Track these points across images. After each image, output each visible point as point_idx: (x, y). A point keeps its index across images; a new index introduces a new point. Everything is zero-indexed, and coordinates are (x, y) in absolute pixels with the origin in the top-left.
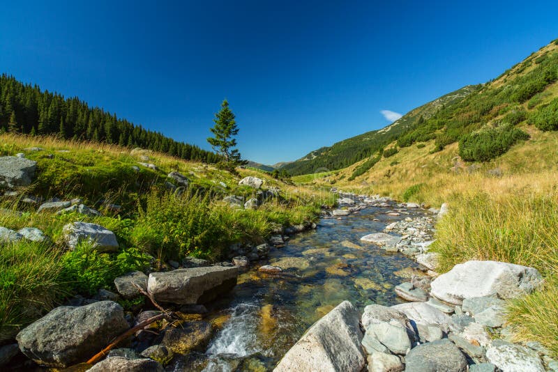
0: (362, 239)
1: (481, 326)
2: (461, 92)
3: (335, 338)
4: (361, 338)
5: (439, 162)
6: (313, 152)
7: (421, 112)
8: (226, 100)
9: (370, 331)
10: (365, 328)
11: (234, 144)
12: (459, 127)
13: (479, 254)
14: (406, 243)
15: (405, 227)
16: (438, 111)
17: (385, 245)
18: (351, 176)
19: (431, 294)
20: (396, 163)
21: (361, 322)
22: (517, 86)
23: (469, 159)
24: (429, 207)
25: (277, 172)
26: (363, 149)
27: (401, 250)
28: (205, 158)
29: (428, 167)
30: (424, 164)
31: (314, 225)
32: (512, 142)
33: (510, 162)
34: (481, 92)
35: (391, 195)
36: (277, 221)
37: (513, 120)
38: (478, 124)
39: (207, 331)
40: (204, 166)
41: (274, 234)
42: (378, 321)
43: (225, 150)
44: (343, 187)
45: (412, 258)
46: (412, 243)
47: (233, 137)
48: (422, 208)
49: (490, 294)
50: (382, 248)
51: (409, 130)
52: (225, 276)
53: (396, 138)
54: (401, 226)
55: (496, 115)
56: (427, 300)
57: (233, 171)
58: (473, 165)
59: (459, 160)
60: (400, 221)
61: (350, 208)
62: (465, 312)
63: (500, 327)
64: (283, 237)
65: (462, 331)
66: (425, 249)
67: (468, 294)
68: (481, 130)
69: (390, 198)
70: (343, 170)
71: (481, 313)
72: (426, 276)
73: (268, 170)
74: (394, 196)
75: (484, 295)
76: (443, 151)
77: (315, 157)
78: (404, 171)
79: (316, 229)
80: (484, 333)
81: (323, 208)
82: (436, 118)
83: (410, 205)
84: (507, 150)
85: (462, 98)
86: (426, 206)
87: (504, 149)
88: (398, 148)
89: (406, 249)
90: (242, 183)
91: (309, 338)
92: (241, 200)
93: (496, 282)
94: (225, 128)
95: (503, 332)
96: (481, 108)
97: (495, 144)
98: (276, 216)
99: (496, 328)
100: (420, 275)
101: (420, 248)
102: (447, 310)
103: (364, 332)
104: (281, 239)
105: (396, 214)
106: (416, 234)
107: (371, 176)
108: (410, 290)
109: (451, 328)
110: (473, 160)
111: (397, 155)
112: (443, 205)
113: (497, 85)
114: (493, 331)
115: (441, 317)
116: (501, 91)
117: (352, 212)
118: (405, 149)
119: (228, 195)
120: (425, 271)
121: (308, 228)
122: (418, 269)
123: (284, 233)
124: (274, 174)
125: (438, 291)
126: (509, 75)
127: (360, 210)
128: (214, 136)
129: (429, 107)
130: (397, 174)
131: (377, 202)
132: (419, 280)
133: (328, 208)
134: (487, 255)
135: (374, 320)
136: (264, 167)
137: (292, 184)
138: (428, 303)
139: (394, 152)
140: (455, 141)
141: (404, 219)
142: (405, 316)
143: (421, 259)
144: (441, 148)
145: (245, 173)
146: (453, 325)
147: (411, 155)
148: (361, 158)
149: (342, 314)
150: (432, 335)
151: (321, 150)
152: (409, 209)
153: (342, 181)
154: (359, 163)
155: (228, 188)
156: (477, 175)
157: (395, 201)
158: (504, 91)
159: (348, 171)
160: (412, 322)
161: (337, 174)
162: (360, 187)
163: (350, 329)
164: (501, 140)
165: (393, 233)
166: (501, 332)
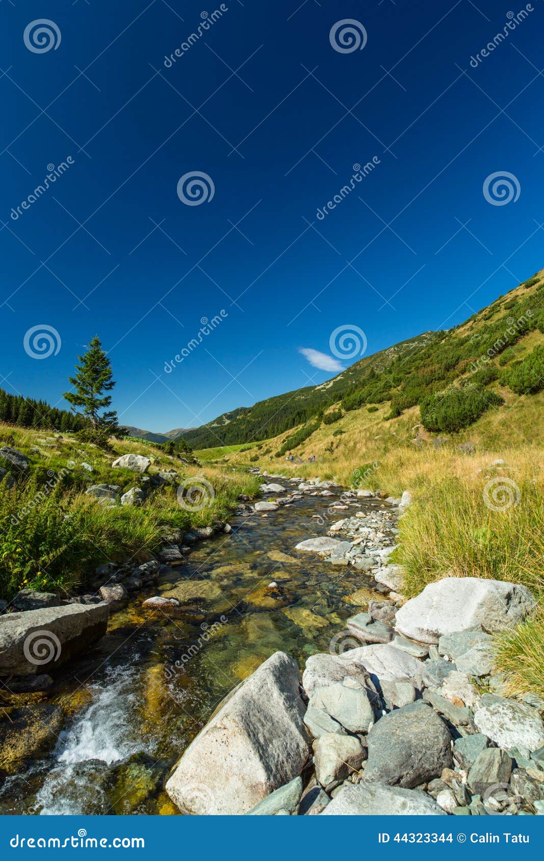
0: (299, 547)
1: (465, 676)
2: (420, 339)
3: (265, 717)
4: (303, 712)
5: (396, 431)
6: (225, 415)
7: (371, 363)
8: (97, 338)
9: (315, 700)
10: (309, 694)
11: (107, 402)
12: (419, 385)
13: (455, 568)
14: (358, 551)
15: (356, 527)
16: (393, 364)
17: (330, 556)
18: (280, 450)
19: (396, 629)
20: (341, 432)
21: (301, 684)
22: (486, 336)
23: (433, 429)
24: (386, 497)
25: (172, 445)
26: (296, 412)
27: (353, 563)
28: (58, 421)
29: (383, 439)
30: (378, 434)
31: (228, 528)
32: (483, 408)
33: (483, 433)
34: (443, 341)
35: (335, 478)
36: (171, 523)
37: (483, 379)
38: (443, 381)
39: (54, 722)
40: (57, 435)
41: (166, 544)
42: (326, 681)
43: (93, 413)
44: (269, 466)
45: (368, 573)
46: (367, 551)
47: (106, 393)
48: (377, 498)
49: (473, 625)
50: (326, 560)
51: (356, 387)
52: (87, 620)
53: (340, 398)
54: (350, 526)
55: (463, 372)
56: (391, 638)
57: (103, 445)
58: (439, 437)
59: (422, 430)
60: (349, 518)
61: (279, 500)
62: (442, 656)
63: (489, 675)
64: (180, 548)
65: (440, 685)
66: (385, 560)
67: (444, 629)
68: (446, 390)
69: (334, 482)
70: (268, 441)
71: (463, 656)
72: (387, 601)
73: (157, 441)
74: (340, 480)
75: (465, 627)
76: (402, 417)
77: (228, 422)
78: (351, 444)
79: (230, 532)
80: (470, 686)
81: (240, 499)
82: (390, 372)
83: (362, 493)
84: (479, 417)
85: (422, 348)
86: (382, 494)
87: (475, 416)
88: (343, 411)
89: (359, 560)
90: (118, 464)
91: (226, 722)
92: (116, 492)
93: (478, 608)
94: (94, 379)
95: (493, 682)
96: (445, 362)
97: (464, 409)
98: (171, 516)
99: (483, 676)
100: (380, 600)
101: (377, 559)
102: (418, 652)
103: (306, 701)
104: (177, 552)
105: (344, 507)
106: (371, 536)
107: (308, 449)
108: (367, 624)
109: (426, 681)
110: (438, 431)
111: (342, 422)
112: (405, 493)
113: (462, 333)
114: (480, 682)
115: (411, 664)
116: (467, 341)
117: (282, 505)
118: (353, 413)
119: (94, 483)
120: (385, 594)
121: (219, 532)
122: (376, 590)
123: (182, 542)
124: (167, 447)
125: (406, 626)
126: (475, 321)
127: (292, 502)
128: (74, 390)
129: (381, 358)
130: (341, 448)
131: (318, 489)
132: (379, 608)
133: (248, 500)
134: (466, 569)
135: (320, 681)
136: (150, 437)
137: (195, 462)
138: (393, 643)
139: (338, 417)
140: (415, 404)
141: (353, 514)
142: (363, 669)
143: (381, 576)
144: (398, 413)
145: (122, 447)
146: (428, 677)
147: (360, 421)
148: (293, 424)
149: (275, 675)
150: (401, 696)
151: (237, 412)
152: (360, 500)
153: (267, 457)
154: (291, 432)
155: (95, 472)
156: (445, 452)
157: (341, 487)
158: (471, 342)
159: (276, 443)
160: (373, 678)
161: (260, 447)
162: (292, 467)
163: (288, 699)
164: (471, 405)
165: (339, 536)
166: (491, 682)
